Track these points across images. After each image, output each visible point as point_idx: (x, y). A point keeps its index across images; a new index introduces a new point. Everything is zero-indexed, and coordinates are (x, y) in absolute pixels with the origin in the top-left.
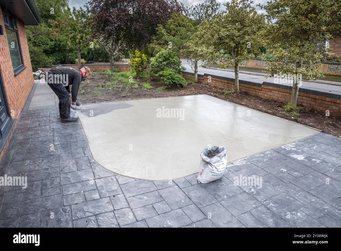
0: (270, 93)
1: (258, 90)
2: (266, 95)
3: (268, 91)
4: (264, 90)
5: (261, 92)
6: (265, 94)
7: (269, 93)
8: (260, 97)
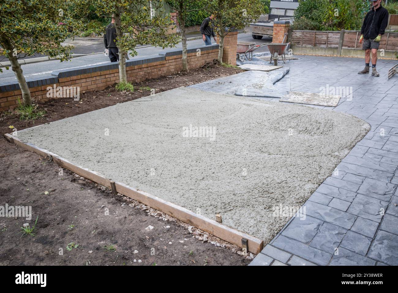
4: (63, 84)
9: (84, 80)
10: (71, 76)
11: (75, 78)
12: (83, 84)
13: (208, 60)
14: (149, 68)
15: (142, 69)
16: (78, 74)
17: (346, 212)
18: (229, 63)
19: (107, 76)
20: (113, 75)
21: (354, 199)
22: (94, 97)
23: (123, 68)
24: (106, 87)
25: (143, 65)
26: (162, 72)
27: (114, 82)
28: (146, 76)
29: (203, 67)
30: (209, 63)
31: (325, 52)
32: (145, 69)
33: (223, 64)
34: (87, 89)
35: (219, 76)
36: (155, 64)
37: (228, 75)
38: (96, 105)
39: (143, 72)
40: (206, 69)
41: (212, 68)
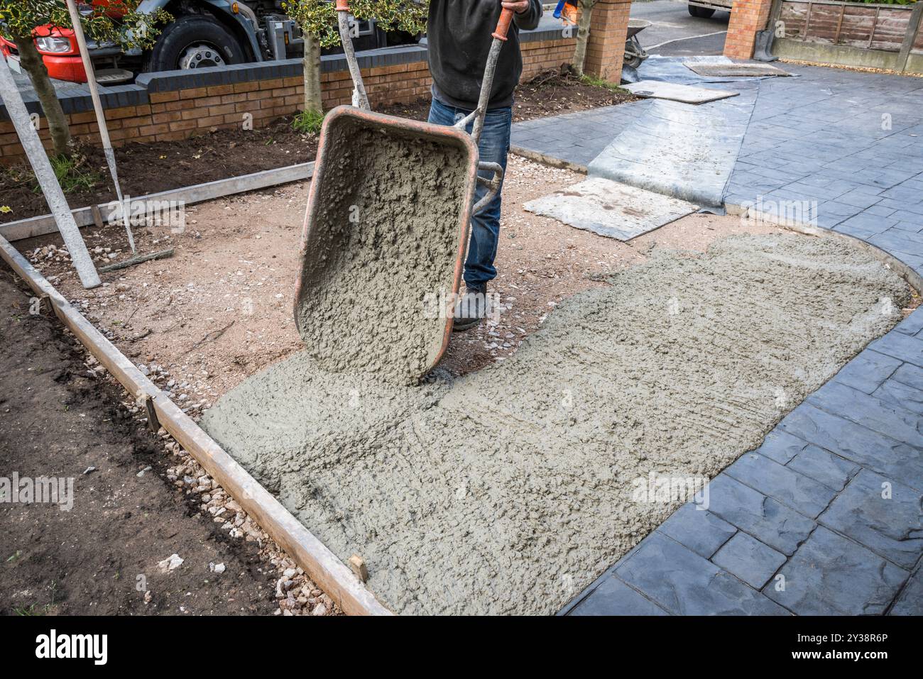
0: (191, 114)
1: (137, 117)
2: (174, 127)
3: (181, 108)
4: (161, 108)
5: (149, 121)
6: (168, 123)
7: (186, 115)
8: (153, 140)
9: (216, 101)
10: (183, 88)
11: (191, 93)
12: (214, 111)
13: (547, 66)
14: (389, 79)
15: (371, 79)
16: (198, 86)
17: (760, 590)
18: (602, 75)
19: (276, 93)
20: (291, 91)
21: (799, 545)
22: (232, 145)
23: (313, 76)
24: (274, 119)
25: (372, 70)
26: (422, 90)
27: (293, 109)
28: (379, 96)
29: (532, 83)
30: (548, 73)
31: (863, 60)
32: (377, 80)
33: (584, 77)
34: (224, 123)
35: (566, 108)
36: (403, 68)
37: (589, 108)
38: (228, 167)
39: (372, 87)
40: (538, 88)
41: (553, 85)
